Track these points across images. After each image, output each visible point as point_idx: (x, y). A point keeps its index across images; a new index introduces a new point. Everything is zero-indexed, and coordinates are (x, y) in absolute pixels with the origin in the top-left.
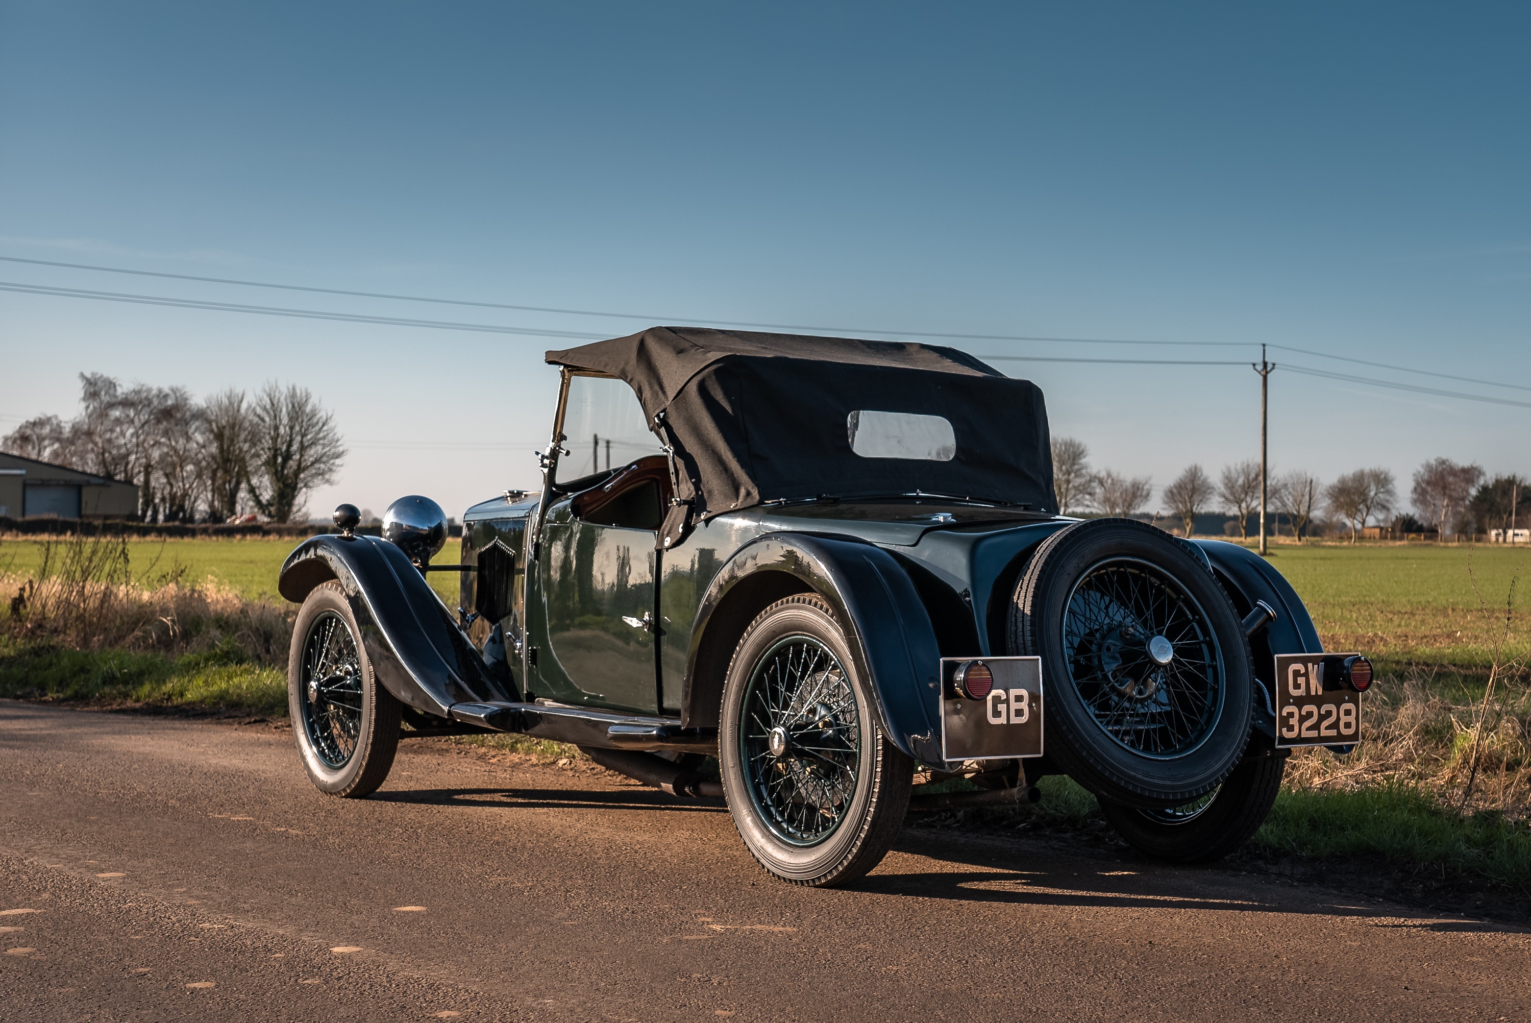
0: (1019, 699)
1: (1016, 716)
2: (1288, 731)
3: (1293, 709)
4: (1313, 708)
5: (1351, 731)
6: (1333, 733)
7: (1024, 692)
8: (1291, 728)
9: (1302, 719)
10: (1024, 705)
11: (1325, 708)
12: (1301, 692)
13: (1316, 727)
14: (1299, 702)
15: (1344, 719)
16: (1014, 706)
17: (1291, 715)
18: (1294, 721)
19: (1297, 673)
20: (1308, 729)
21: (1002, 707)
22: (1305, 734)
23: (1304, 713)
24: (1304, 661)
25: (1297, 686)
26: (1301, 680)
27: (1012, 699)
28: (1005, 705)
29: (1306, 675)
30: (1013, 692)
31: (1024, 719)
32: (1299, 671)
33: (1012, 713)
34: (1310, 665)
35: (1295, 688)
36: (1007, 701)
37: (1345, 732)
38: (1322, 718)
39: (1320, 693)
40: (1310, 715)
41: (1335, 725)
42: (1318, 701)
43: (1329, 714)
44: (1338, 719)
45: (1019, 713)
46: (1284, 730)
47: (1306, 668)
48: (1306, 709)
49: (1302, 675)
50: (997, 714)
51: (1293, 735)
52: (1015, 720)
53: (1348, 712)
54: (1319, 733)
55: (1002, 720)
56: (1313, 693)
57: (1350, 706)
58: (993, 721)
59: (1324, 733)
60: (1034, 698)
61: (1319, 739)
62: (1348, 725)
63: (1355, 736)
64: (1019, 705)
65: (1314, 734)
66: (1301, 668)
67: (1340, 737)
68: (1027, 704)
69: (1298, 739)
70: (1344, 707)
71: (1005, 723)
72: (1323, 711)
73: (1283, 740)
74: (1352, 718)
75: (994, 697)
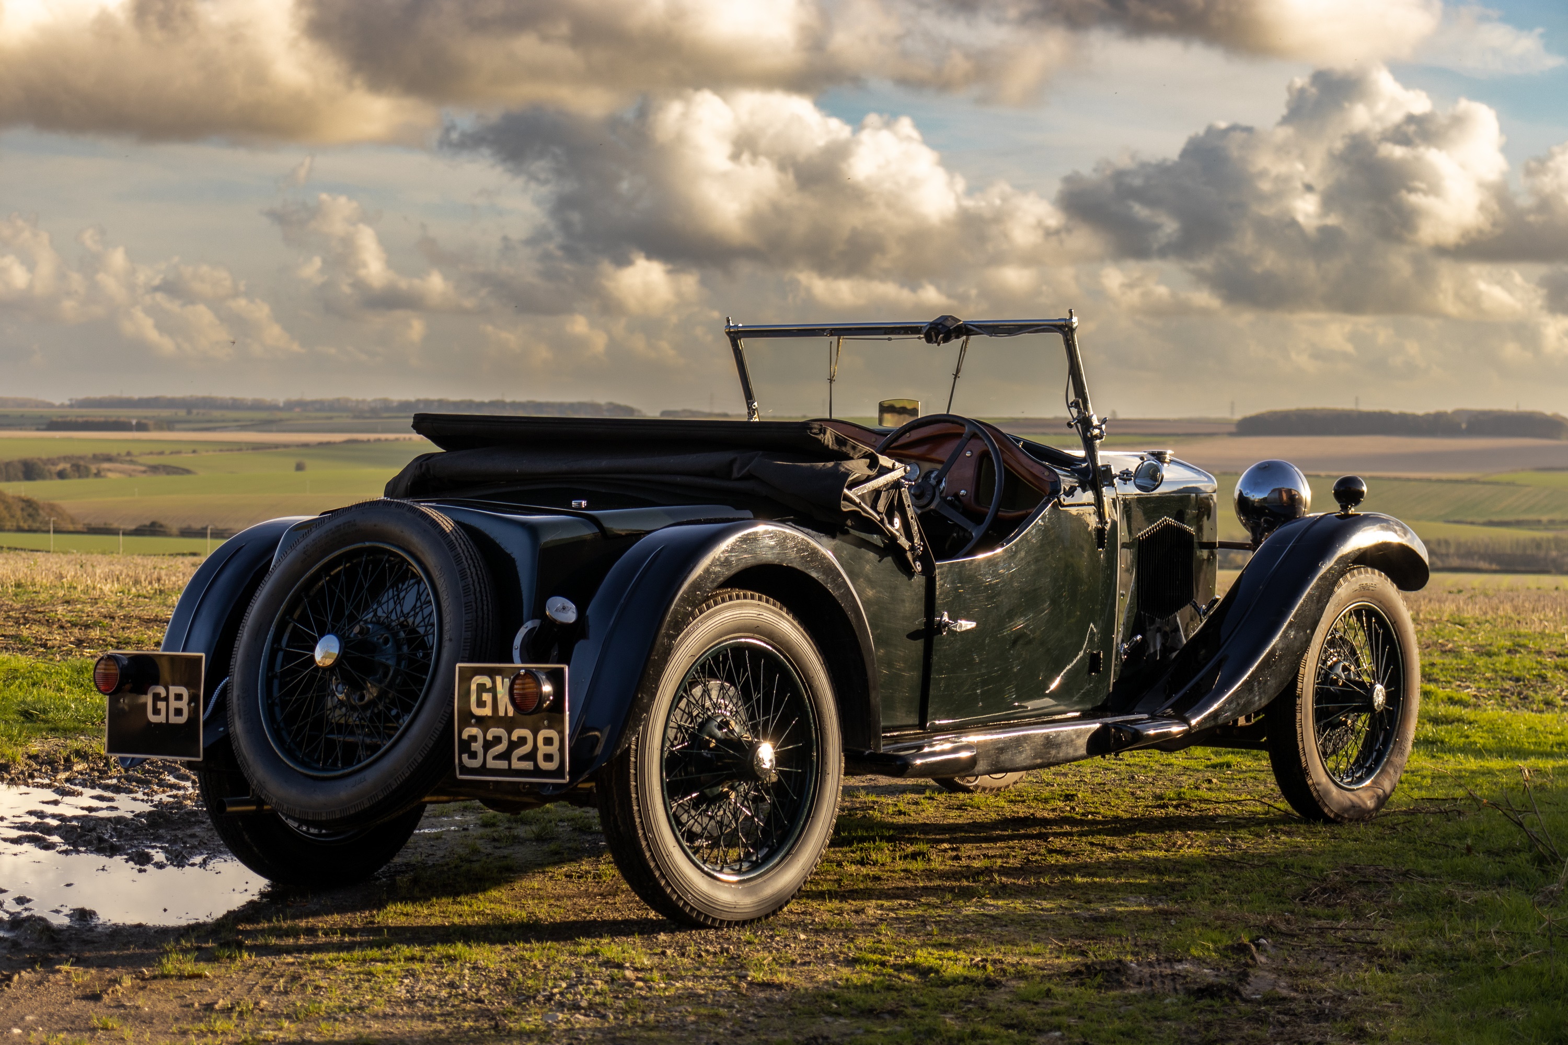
0: (179, 697)
1: (175, 715)
2: (470, 757)
3: (477, 732)
4: (500, 732)
5: (552, 766)
6: (528, 765)
7: (184, 691)
8: (473, 755)
9: (487, 745)
10: (183, 704)
11: (517, 734)
12: (487, 711)
13: (505, 756)
14: (483, 723)
15: (543, 749)
16: (174, 704)
17: (474, 738)
19: (481, 688)
20: (495, 758)
21: (161, 705)
22: (491, 764)
23: (489, 737)
24: (491, 673)
25: (481, 704)
26: (487, 697)
27: (172, 697)
28: (164, 703)
29: (493, 690)
30: (174, 690)
31: (182, 719)
32: (485, 685)
33: (172, 712)
34: (499, 679)
35: (478, 706)
36: (166, 699)
37: (544, 765)
38: (513, 746)
39: (510, 713)
40: (498, 740)
41: (531, 756)
42: (509, 724)
43: (523, 741)
44: (535, 748)
45: (178, 712)
46: (465, 757)
47: (494, 682)
48: (492, 732)
49: (488, 691)
50: (156, 712)
51: (476, 763)
52: (173, 719)
53: (548, 741)
54: (510, 764)
55: (161, 719)
56: (501, 713)
57: (552, 733)
58: (152, 718)
59: (517, 765)
60: (194, 698)
61: (510, 772)
62: (548, 758)
63: (559, 772)
64: (178, 704)
65: (503, 765)
66: (486, 680)
67: (537, 772)
68: (189, 704)
69: (483, 770)
70: (543, 734)
71: (164, 721)
72: (514, 738)
73: (465, 770)
74: (553, 749)
75: (154, 694)
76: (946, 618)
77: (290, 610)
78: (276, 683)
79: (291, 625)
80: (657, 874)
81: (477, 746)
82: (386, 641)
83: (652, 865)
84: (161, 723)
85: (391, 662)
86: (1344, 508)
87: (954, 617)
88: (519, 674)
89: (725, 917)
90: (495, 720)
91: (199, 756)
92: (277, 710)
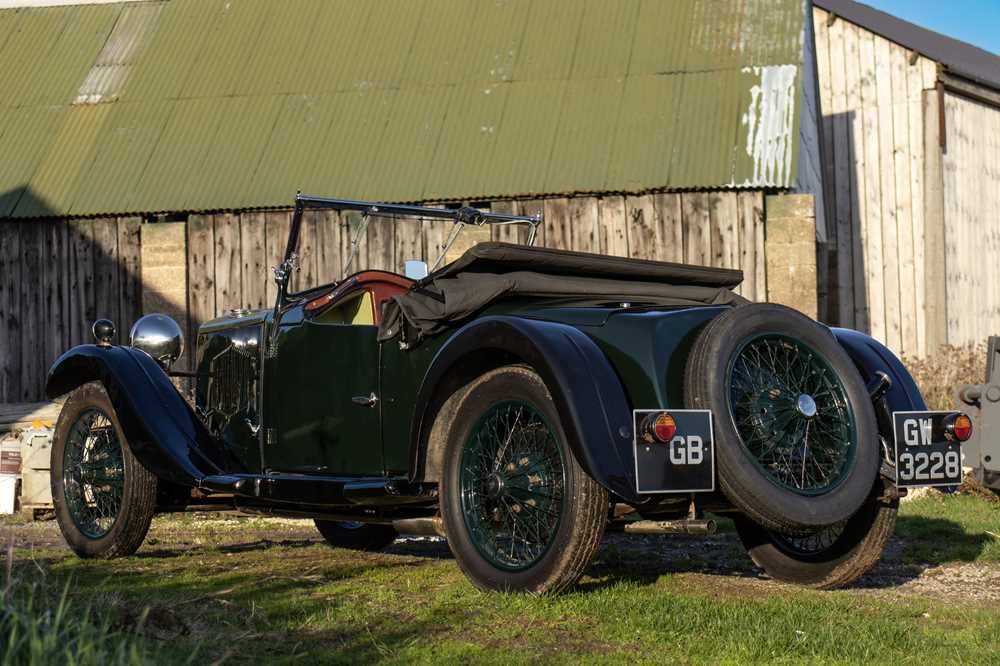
0: (695, 444)
1: (693, 457)
2: (905, 474)
3: (909, 456)
4: (924, 455)
5: (954, 475)
6: (941, 475)
7: (698, 439)
8: (907, 472)
9: (916, 464)
10: (699, 449)
11: (934, 455)
12: (915, 442)
13: (927, 471)
14: (914, 450)
15: (949, 465)
16: (691, 449)
17: (907, 461)
18: (910, 466)
19: (911, 427)
20: (921, 472)
21: (681, 451)
22: (919, 477)
23: (917, 459)
24: (916, 417)
25: (911, 438)
26: (915, 433)
27: (689, 444)
28: (684, 449)
29: (918, 428)
30: (691, 439)
31: (698, 461)
32: (913, 425)
33: (690, 456)
34: (921, 420)
36: (685, 446)
37: (951, 475)
38: (932, 463)
39: (929, 443)
40: (922, 460)
41: (942, 470)
42: (928, 450)
43: (937, 460)
44: (945, 464)
45: (695, 455)
46: (902, 473)
47: (918, 423)
48: (919, 456)
49: (915, 429)
50: (678, 456)
51: (909, 477)
52: (692, 461)
53: (952, 459)
54: (930, 475)
55: (682, 461)
56: (924, 443)
57: (954, 454)
58: (675, 461)
59: (934, 476)
60: (706, 444)
61: (930, 481)
62: (952, 469)
63: (958, 478)
64: (695, 449)
65: (925, 476)
66: (913, 422)
67: (945, 479)
68: (703, 449)
69: (914, 480)
70: (949, 455)
71: (684, 463)
72: (932, 458)
73: (902, 481)
74: (955, 464)
75: (675, 443)
84: (681, 465)
90: (921, 448)
91: (711, 488)
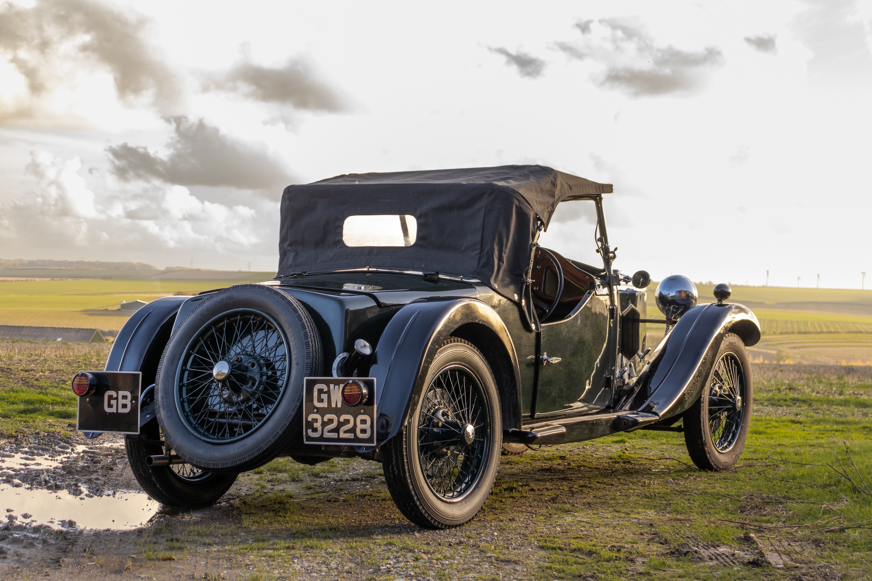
0: (125, 397)
1: (122, 408)
2: (313, 431)
3: (318, 416)
4: (333, 416)
5: (366, 436)
6: (351, 436)
7: (128, 394)
8: (315, 430)
9: (324, 424)
10: (128, 402)
11: (342, 418)
12: (325, 405)
13: (336, 430)
14: (321, 412)
15: (360, 426)
16: (121, 401)
17: (316, 420)
19: (321, 391)
20: (329, 431)
21: (113, 402)
22: (327, 435)
23: (326, 419)
24: (327, 383)
25: (320, 400)
26: (324, 396)
27: (120, 397)
28: (115, 401)
29: (328, 392)
30: (121, 393)
31: (127, 410)
32: (323, 389)
33: (120, 406)
34: (332, 386)
35: (318, 402)
36: (117, 398)
37: (361, 436)
38: (340, 424)
39: (339, 406)
40: (331, 421)
41: (353, 430)
42: (338, 412)
43: (347, 421)
44: (355, 425)
45: (124, 406)
46: (310, 431)
47: (329, 387)
48: (327, 417)
49: (326, 393)
50: (110, 406)
51: (316, 435)
52: (121, 410)
53: (363, 422)
54: (339, 435)
55: (113, 410)
56: (334, 405)
57: (366, 417)
58: (107, 410)
59: (342, 435)
60: (134, 398)
61: (339, 440)
62: (363, 431)
63: (370, 440)
64: (125, 402)
65: (334, 435)
66: (324, 387)
67: (356, 439)
68: (131, 401)
69: (321, 438)
70: (360, 417)
71: (115, 412)
72: (342, 420)
73: (309, 438)
74: (367, 426)
75: (109, 396)
76: (545, 356)
77: (192, 347)
78: (184, 389)
79: (193, 356)
80: (415, 498)
81: (318, 425)
82: (253, 365)
83: (413, 493)
84: (113, 413)
85: (257, 377)
86: (720, 300)
87: (549, 356)
88: (348, 383)
89: (448, 523)
90: (330, 410)
91: (137, 432)
92: (186, 405)
